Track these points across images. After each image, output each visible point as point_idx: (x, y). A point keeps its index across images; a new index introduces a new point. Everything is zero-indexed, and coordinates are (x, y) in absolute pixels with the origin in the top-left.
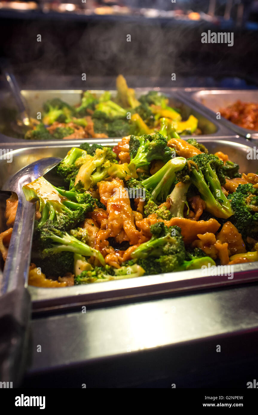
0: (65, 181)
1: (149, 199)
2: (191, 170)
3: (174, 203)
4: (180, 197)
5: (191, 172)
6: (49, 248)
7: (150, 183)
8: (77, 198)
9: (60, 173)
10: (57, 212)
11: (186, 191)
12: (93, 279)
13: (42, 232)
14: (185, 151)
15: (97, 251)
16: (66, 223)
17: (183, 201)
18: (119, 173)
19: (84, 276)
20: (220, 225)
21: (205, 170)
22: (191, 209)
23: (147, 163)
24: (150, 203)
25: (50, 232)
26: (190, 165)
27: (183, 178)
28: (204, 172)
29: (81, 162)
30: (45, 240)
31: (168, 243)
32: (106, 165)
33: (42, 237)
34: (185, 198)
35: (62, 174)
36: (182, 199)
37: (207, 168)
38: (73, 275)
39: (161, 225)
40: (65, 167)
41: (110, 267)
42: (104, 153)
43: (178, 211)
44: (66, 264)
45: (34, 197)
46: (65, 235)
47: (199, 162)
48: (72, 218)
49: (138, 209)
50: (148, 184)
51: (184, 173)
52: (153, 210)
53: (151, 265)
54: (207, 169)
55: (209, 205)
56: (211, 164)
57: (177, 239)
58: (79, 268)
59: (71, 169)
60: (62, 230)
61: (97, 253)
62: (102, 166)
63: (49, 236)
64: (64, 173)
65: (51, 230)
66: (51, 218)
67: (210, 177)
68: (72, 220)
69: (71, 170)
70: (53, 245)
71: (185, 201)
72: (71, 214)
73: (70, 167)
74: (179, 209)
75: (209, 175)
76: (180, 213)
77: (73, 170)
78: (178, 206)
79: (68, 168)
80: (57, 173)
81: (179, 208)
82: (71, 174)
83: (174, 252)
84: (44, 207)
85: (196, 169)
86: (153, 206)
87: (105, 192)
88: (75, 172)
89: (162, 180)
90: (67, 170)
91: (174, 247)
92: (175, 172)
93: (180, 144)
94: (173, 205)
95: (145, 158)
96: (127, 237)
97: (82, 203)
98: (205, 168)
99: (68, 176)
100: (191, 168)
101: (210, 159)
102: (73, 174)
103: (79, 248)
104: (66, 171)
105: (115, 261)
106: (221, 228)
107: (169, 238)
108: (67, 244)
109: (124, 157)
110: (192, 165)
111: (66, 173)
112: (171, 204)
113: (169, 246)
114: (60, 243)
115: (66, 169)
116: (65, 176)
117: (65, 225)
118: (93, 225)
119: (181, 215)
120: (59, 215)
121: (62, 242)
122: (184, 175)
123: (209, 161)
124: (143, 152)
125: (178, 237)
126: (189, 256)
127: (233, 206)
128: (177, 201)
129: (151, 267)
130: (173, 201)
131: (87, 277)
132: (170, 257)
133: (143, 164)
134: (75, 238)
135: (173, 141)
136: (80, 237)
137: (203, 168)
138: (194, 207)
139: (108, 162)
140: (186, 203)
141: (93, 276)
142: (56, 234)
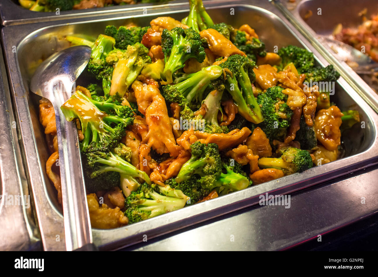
0: (97, 79)
1: (185, 105)
2: (226, 79)
3: (210, 109)
4: (215, 105)
5: (227, 80)
6: (97, 171)
7: (185, 88)
8: (116, 110)
9: (92, 71)
10: (99, 132)
11: (220, 98)
12: (142, 200)
13: (89, 157)
14: (218, 48)
15: (143, 172)
16: (110, 144)
17: (217, 108)
18: (153, 75)
19: (134, 199)
20: (251, 132)
21: (239, 75)
22: (225, 114)
23: (182, 66)
24: (187, 110)
25: (96, 156)
26: (225, 74)
27: (219, 87)
28: (238, 78)
29: (112, 59)
30: (93, 165)
31: (208, 164)
32: (139, 64)
33: (90, 163)
34: (219, 104)
35: (93, 72)
36: (216, 106)
37: (240, 72)
38: (121, 191)
39: (201, 147)
40: (96, 64)
41: (155, 185)
42: (137, 51)
43: (213, 117)
44: (114, 182)
45: (74, 118)
46: (110, 156)
47: (233, 68)
48: (115, 138)
49: (175, 115)
50: (183, 89)
51: (220, 82)
52: (190, 118)
53: (192, 183)
54: (241, 74)
55: (241, 110)
56: (244, 67)
57: (215, 158)
58: (127, 187)
59: (102, 65)
60: (107, 151)
61: (143, 175)
62: (135, 65)
63: (96, 161)
64: (95, 70)
65: (97, 154)
66: (94, 139)
67: (243, 82)
68: (115, 140)
69: (102, 67)
70: (100, 167)
71: (219, 107)
72: (113, 133)
73: (100, 64)
74: (214, 116)
75: (242, 80)
76: (215, 119)
77: (104, 67)
78: (213, 112)
79: (99, 65)
80: (88, 71)
81: (213, 114)
82: (103, 71)
83: (213, 172)
84: (86, 129)
85: (231, 77)
86: (190, 113)
87: (142, 101)
88: (107, 70)
89: (198, 86)
90: (99, 67)
91: (213, 167)
92: (211, 81)
93: (213, 38)
94: (208, 112)
95: (179, 62)
96: (168, 150)
97: (121, 117)
98: (239, 74)
99: (100, 74)
100: (227, 77)
101: (243, 62)
102: (105, 71)
103: (126, 170)
104: (98, 69)
105: (159, 180)
106: (251, 134)
107: (208, 159)
108: (113, 166)
109: (156, 52)
110: (227, 73)
111: (98, 71)
112: (206, 111)
113: (209, 166)
114: (107, 165)
115: (97, 67)
116: (97, 73)
117: (109, 146)
118: (134, 140)
119: (216, 121)
120: (101, 134)
121: (108, 164)
122: (219, 84)
123: (242, 64)
124: (177, 54)
125: (216, 156)
126: (224, 166)
127: (263, 113)
128: (212, 108)
129: (192, 184)
130: (208, 107)
131: (136, 200)
132: (210, 177)
133: (179, 68)
134: (120, 158)
135: (206, 34)
136: (124, 155)
137: (237, 74)
138: (227, 112)
139: (141, 61)
140: (221, 109)
141: (142, 198)
142: (102, 157)
